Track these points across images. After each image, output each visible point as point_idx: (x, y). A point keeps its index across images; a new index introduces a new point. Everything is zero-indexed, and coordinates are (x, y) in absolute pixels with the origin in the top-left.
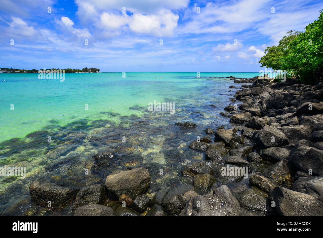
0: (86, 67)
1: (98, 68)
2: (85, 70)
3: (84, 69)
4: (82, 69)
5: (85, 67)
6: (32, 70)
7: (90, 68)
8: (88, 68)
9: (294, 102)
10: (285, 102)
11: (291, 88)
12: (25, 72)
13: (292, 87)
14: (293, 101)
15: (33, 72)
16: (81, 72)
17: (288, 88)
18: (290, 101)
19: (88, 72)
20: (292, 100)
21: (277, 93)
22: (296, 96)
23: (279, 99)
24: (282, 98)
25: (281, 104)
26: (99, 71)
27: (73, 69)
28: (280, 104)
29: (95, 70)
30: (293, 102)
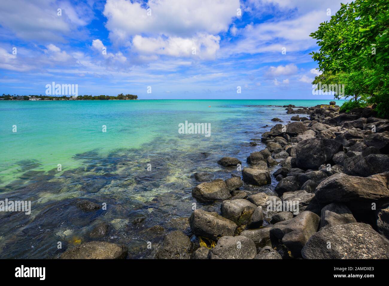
0: (122, 94)
1: (135, 95)
2: (121, 97)
3: (119, 95)
4: (117, 96)
5: (120, 94)
6: (62, 97)
7: (126, 95)
8: (124, 94)
9: (340, 156)
10: (321, 155)
11: (355, 125)
12: (54, 99)
13: (356, 122)
14: (337, 155)
15: (62, 99)
16: (115, 99)
17: (349, 124)
18: (332, 155)
19: (124, 99)
20: (337, 152)
21: (325, 133)
22: (357, 141)
23: (312, 149)
24: (317, 146)
25: (315, 159)
26: (137, 98)
27: (107, 96)
28: (313, 159)
29: (132, 97)
30: (338, 157)
